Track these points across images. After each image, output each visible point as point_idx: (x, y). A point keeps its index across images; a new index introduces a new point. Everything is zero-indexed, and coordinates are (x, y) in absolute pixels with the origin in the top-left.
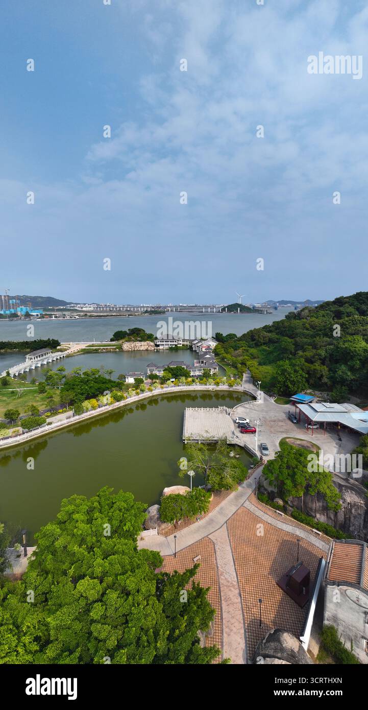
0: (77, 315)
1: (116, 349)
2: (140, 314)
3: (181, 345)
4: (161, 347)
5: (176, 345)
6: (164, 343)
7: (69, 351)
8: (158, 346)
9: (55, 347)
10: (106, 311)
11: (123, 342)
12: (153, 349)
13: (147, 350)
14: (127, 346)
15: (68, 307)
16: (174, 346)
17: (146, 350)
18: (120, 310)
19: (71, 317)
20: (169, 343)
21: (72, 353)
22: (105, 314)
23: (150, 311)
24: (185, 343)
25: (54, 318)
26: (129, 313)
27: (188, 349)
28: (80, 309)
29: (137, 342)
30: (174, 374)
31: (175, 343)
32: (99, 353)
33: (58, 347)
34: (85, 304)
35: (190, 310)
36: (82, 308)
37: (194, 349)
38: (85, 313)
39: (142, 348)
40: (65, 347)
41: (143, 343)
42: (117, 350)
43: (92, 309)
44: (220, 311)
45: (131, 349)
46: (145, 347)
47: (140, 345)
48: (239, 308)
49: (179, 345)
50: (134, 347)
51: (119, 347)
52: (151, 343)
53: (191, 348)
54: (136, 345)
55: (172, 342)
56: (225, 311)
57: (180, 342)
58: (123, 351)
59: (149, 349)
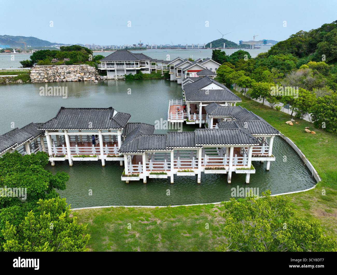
3: (149, 72)
4: (110, 76)
5: (138, 71)
6: (115, 67)
8: (103, 72)
12: (94, 78)
16: (134, 73)
17: (80, 81)
20: (125, 67)
24: (157, 67)
29: (59, 67)
31: (135, 68)
41: (72, 68)
44: (205, 47)
45: (47, 78)
46: (78, 75)
47: (68, 71)
48: (224, 44)
49: (144, 72)
50: (54, 76)
51: (27, 76)
52: (89, 67)
53: (167, 76)
54: (57, 72)
55: (129, 64)
56: (210, 47)
57: (147, 66)
58: (30, 82)
59: (85, 79)
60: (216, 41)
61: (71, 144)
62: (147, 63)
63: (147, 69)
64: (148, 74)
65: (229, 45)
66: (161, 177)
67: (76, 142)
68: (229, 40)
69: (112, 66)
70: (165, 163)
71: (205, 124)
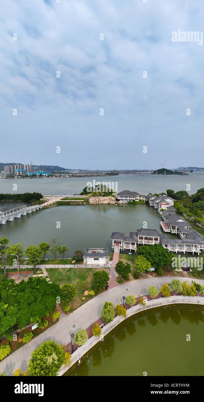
0: (68, 176)
1: (83, 202)
2: (103, 175)
3: (138, 200)
4: (121, 202)
5: (134, 200)
6: (124, 198)
7: (46, 204)
8: (119, 200)
9: (39, 199)
10: (85, 174)
11: (90, 196)
12: (114, 203)
13: (109, 204)
14: (92, 200)
15: (66, 171)
16: (131, 201)
18: (92, 173)
19: (64, 177)
20: (128, 198)
21: (48, 205)
22: (84, 175)
23: (109, 173)
24: (142, 198)
25: (54, 177)
26: (97, 174)
27: (145, 204)
28: (71, 172)
29: (101, 197)
30: (155, 263)
31: (133, 199)
32: (70, 205)
33: (41, 199)
34: (74, 170)
35: (133, 173)
36: (72, 172)
37: (151, 205)
38: (72, 174)
39: (106, 202)
40: (45, 200)
41: (106, 198)
42: (85, 203)
43: (78, 172)
44: (153, 173)
45: (96, 202)
46: (108, 201)
47: (104, 199)
48: (165, 172)
49: (136, 200)
50: (98, 201)
51: (87, 201)
52: (112, 198)
53: (147, 203)
54: (100, 200)
55: (130, 197)
56: (156, 173)
57: (137, 198)
58: (89, 204)
59: (111, 203)
60: (160, 169)
61: (145, 239)
62: (138, 197)
63: (138, 199)
64: (138, 201)
65: (168, 172)
66: (174, 251)
67: (146, 238)
68: (168, 169)
69: (122, 198)
70: (175, 248)
71: (178, 233)
